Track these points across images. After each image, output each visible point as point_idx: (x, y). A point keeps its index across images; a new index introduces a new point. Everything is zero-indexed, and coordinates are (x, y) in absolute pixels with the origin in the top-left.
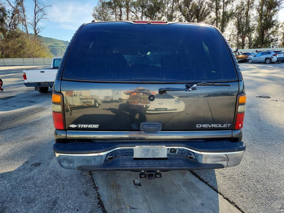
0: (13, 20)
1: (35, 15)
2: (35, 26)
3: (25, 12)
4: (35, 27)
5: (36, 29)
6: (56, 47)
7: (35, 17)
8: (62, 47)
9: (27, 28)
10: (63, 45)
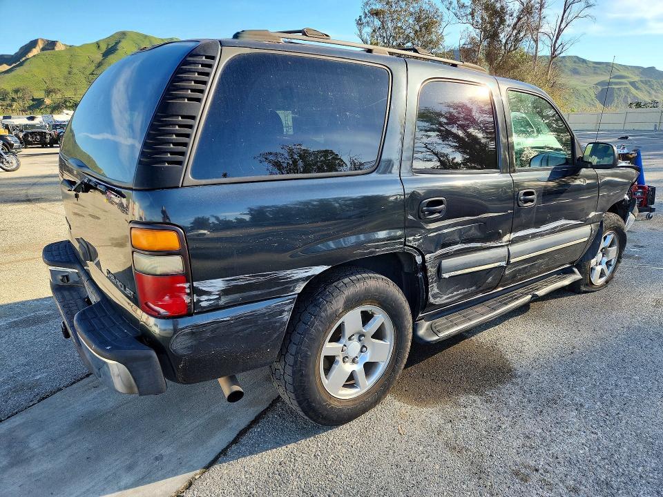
0: (515, 31)
1: (565, 11)
2: (557, 38)
3: (542, 10)
4: (556, 42)
5: (557, 46)
6: (616, 84)
7: (563, 17)
8: (633, 84)
9: (537, 45)
10: (636, 79)
